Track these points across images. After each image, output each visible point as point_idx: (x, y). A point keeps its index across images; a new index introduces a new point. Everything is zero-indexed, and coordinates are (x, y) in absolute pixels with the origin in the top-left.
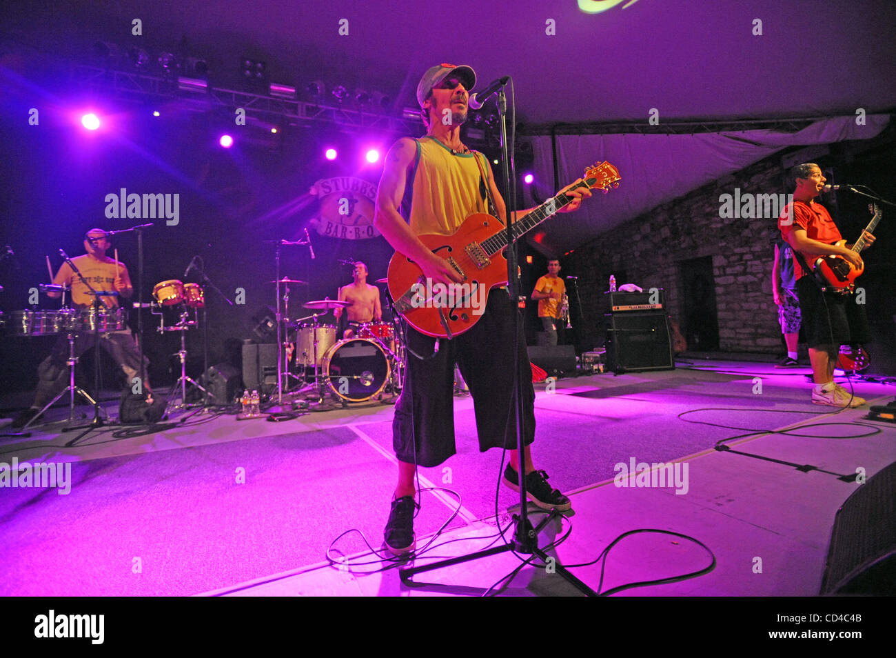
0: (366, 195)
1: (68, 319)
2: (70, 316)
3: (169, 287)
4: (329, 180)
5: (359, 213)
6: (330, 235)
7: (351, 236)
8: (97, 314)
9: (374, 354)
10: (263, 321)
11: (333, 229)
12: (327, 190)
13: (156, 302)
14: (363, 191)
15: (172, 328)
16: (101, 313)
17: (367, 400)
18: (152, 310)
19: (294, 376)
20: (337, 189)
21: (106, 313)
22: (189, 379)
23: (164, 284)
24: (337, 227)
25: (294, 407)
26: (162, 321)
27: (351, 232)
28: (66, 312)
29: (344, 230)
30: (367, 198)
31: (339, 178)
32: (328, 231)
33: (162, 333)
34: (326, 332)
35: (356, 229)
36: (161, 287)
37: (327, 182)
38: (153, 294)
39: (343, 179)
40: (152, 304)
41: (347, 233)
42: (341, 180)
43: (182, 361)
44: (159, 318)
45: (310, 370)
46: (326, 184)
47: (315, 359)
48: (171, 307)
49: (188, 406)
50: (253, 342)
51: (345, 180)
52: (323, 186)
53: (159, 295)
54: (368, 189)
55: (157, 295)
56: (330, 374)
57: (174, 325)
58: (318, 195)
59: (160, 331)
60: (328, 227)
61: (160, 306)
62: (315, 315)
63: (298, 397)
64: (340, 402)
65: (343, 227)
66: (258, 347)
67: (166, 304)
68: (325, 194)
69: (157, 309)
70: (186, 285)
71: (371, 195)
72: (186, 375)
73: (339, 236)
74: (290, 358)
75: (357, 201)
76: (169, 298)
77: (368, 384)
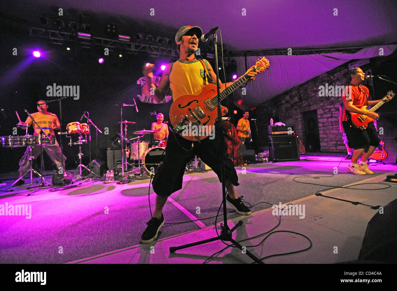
1: (29, 140)
3: (74, 125)
6: (146, 102)
7: (155, 102)
8: (41, 137)
10: (116, 140)
11: (147, 99)
12: (145, 82)
16: (43, 137)
21: (45, 137)
23: (71, 124)
24: (149, 98)
25: (129, 178)
26: (71, 140)
28: (28, 136)
32: (145, 100)
33: (71, 145)
34: (144, 144)
38: (67, 128)
40: (66, 133)
41: (153, 101)
43: (80, 158)
44: (69, 138)
45: (137, 161)
47: (139, 157)
48: (75, 134)
49: (83, 177)
50: (111, 149)
56: (145, 163)
57: (76, 142)
58: (140, 84)
60: (145, 99)
62: (139, 137)
63: (131, 173)
64: (149, 175)
66: (114, 151)
67: (72, 133)
68: (144, 84)
69: (68, 135)
70: (81, 124)
72: (82, 164)
73: (150, 102)
74: (128, 156)
76: (74, 130)
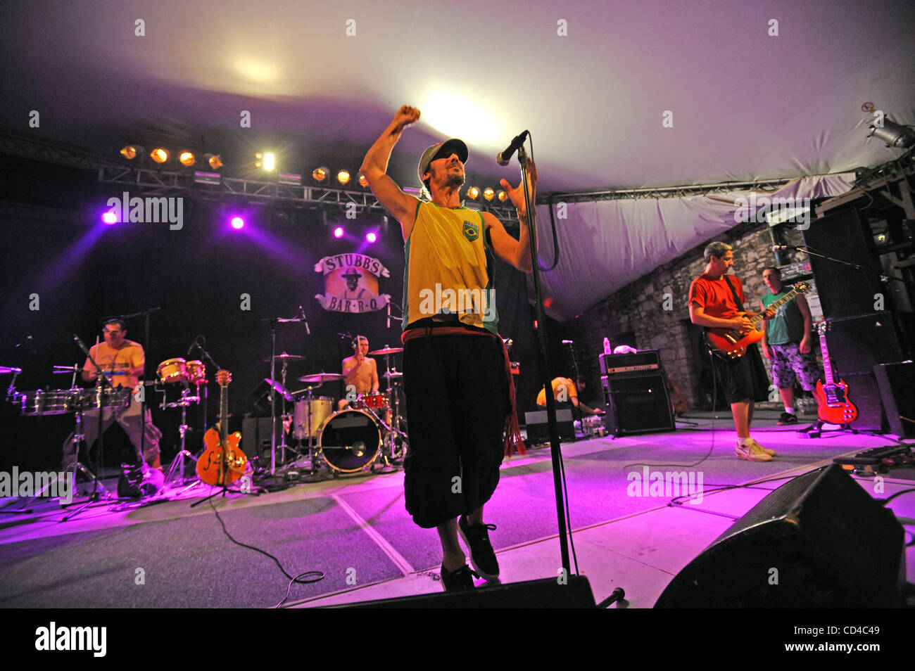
0: (369, 269)
1: (77, 398)
2: (78, 395)
3: (172, 366)
4: (333, 257)
5: (362, 287)
6: (335, 309)
7: (355, 309)
8: (103, 393)
9: (366, 425)
10: (263, 396)
11: (337, 303)
12: (331, 267)
13: (159, 380)
14: (366, 266)
15: (175, 405)
16: (107, 391)
17: (360, 471)
18: (155, 388)
19: (291, 449)
20: (341, 265)
21: (112, 391)
22: (188, 454)
23: (167, 362)
24: (341, 301)
25: (287, 479)
26: (165, 397)
27: (354, 306)
28: (76, 391)
29: (348, 303)
30: (371, 273)
31: (343, 255)
32: (332, 306)
33: (164, 409)
34: (322, 403)
35: (359, 302)
36: (165, 365)
37: (331, 259)
38: (157, 372)
39: (346, 256)
40: (156, 382)
41: (351, 307)
42: (344, 257)
43: (182, 436)
44: (162, 394)
45: (305, 442)
46: (330, 261)
47: (310, 431)
48: (174, 385)
49: (185, 480)
50: (252, 416)
51: (348, 257)
52: (328, 263)
53: (163, 374)
54: (371, 264)
55: (160, 373)
56: (322, 445)
57: (175, 401)
58: (322, 272)
59: (162, 407)
60: (332, 302)
61: (163, 383)
62: (310, 388)
63: (292, 469)
64: (332, 473)
65: (347, 301)
66: (257, 421)
67: (169, 381)
68: (330, 271)
69: (160, 386)
70: (189, 363)
71: (374, 270)
72: (185, 449)
73: (343, 310)
74: (288, 431)
75: (360, 276)
76: (172, 375)
77: (360, 454)
